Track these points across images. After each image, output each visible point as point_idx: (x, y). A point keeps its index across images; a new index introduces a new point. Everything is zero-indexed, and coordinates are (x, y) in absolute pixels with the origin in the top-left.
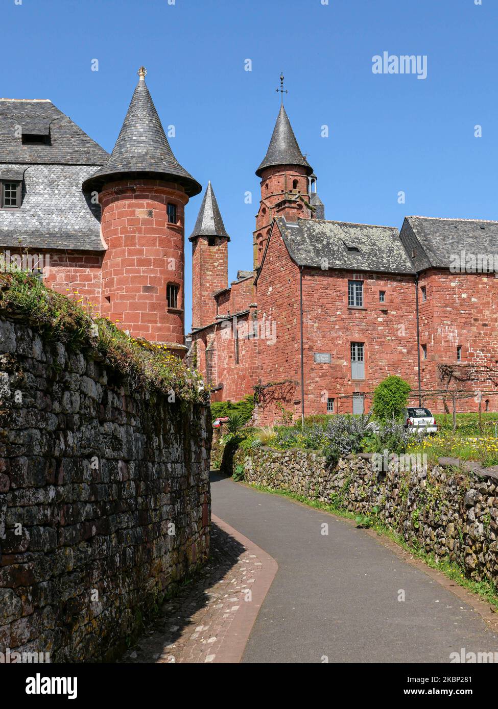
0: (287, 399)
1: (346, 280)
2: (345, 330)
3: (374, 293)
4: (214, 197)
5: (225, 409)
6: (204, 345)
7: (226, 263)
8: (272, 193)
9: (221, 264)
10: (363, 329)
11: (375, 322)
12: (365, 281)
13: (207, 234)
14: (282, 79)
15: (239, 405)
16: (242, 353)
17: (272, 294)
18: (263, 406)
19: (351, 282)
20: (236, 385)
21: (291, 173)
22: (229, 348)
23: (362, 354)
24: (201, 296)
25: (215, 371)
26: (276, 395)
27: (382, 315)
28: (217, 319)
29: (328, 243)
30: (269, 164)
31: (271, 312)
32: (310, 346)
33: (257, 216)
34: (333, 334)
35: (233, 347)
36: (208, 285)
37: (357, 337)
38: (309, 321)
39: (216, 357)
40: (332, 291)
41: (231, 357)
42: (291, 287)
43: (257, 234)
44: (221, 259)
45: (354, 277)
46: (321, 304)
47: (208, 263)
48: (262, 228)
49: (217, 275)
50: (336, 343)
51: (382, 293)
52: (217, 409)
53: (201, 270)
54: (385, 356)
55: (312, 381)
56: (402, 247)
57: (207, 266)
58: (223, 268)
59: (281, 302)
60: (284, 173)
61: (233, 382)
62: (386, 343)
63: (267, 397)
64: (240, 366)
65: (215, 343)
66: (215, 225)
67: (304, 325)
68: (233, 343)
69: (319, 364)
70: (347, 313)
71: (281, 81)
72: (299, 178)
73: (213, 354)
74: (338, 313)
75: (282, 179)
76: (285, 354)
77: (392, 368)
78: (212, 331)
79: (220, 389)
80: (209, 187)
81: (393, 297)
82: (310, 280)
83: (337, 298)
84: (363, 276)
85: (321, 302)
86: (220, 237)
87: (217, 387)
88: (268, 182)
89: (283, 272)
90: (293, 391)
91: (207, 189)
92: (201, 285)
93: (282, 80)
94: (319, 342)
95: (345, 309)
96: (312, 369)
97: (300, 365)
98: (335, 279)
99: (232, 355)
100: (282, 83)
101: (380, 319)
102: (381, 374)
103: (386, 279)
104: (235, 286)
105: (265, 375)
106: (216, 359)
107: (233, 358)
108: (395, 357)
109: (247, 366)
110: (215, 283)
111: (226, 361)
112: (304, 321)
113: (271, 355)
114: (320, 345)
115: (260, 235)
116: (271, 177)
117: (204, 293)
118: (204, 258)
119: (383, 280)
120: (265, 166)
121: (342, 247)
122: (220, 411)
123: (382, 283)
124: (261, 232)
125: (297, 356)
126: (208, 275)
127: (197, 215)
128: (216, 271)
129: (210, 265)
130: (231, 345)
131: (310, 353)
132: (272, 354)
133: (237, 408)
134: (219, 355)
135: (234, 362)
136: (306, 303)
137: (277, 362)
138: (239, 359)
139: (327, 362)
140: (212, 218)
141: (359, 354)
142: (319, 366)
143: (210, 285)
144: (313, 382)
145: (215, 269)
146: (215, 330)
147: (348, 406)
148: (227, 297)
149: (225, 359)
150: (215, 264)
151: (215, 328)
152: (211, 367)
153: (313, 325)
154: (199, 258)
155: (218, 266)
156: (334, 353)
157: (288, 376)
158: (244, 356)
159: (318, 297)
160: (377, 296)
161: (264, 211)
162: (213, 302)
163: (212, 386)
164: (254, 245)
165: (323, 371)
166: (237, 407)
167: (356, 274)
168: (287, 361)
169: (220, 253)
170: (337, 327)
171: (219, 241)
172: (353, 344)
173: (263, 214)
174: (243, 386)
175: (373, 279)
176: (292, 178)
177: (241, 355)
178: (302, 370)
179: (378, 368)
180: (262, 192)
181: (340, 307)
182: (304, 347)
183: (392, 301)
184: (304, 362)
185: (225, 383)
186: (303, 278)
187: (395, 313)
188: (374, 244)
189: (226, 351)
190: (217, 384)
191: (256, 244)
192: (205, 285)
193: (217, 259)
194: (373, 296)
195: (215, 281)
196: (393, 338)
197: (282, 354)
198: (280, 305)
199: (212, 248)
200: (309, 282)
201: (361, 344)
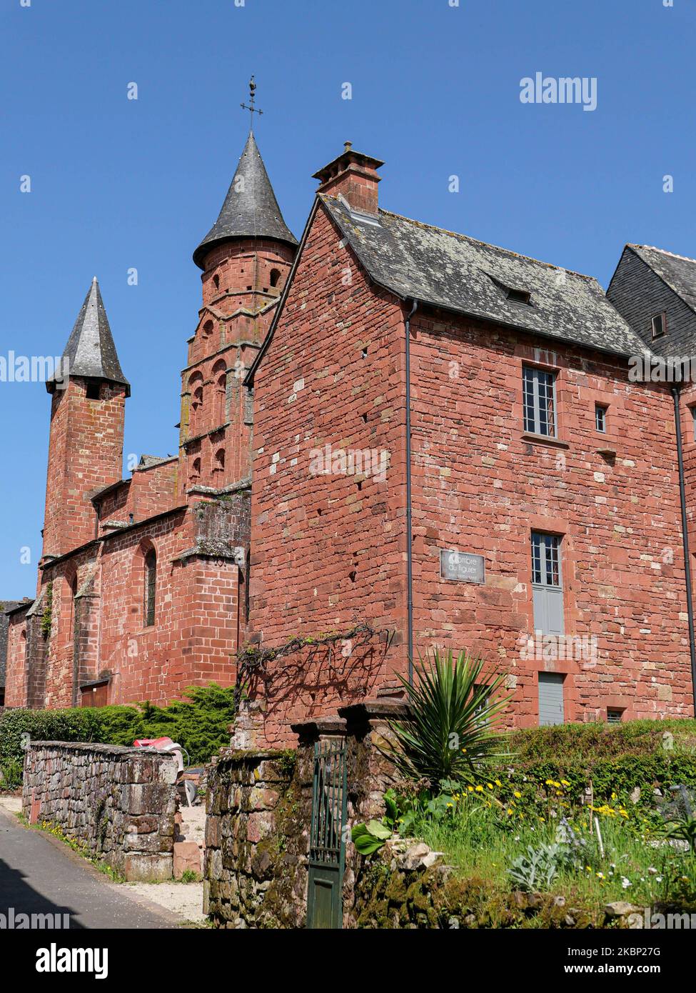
0: (351, 685)
1: (518, 360)
2: (516, 495)
3: (582, 405)
4: (103, 308)
5: (138, 720)
6: (70, 589)
7: (121, 435)
8: (227, 291)
9: (108, 436)
10: (560, 499)
11: (589, 483)
12: (563, 370)
13: (85, 374)
14: (252, 87)
15: (175, 711)
16: (163, 599)
17: (304, 398)
18: (263, 710)
19: (528, 369)
20: (146, 674)
21: (267, 254)
22: (130, 591)
23: (556, 564)
24: (66, 496)
25: (95, 642)
26: (311, 678)
27: (604, 466)
28: (105, 528)
29: (458, 275)
30: (224, 234)
31: (298, 448)
32: (429, 529)
33: (191, 341)
34: (489, 503)
35: (140, 587)
36: (80, 475)
37: (548, 519)
38: (428, 460)
39: (98, 612)
40: (484, 386)
41: (134, 610)
42: (371, 368)
43: (189, 374)
44: (110, 426)
45: (537, 356)
46: (458, 416)
47: (83, 432)
48: (204, 361)
49: (101, 458)
50: (496, 528)
51: (601, 408)
52: (117, 721)
53: (68, 444)
54: (613, 576)
55: (434, 633)
56: (618, 317)
57: (81, 437)
58: (113, 444)
59: (335, 415)
60: (253, 253)
61: (137, 668)
62: (612, 542)
63: (277, 684)
64: (157, 629)
65: (98, 581)
66: (103, 359)
67: (414, 468)
68: (141, 579)
69: (452, 583)
70: (522, 449)
71: (250, 91)
72: (283, 266)
73: (92, 604)
74: (500, 446)
75: (249, 266)
76: (345, 557)
77: (628, 611)
78: (93, 556)
79: (105, 683)
80: (94, 287)
81: (627, 422)
82: (429, 345)
83: (497, 405)
84: (558, 358)
85: (458, 409)
86: (112, 384)
87: (97, 680)
88: (218, 271)
89: (345, 331)
90: (376, 660)
91: (90, 291)
92: (67, 474)
93: (252, 89)
94: (452, 520)
95: (516, 437)
96: (436, 597)
97: (404, 583)
98: (492, 355)
99: (139, 606)
100: (252, 95)
101: (599, 477)
102: (606, 626)
103: (608, 373)
104: (140, 474)
105: (273, 621)
106: (97, 617)
107: (140, 613)
108: (635, 581)
109: (176, 627)
110: (95, 472)
111: (122, 621)
112: (416, 457)
113: (294, 564)
114: (456, 529)
115: (197, 375)
116: (227, 261)
117: (71, 492)
118: (76, 421)
119: (600, 375)
120: (216, 238)
121: (491, 288)
122: (125, 727)
123: (600, 382)
124: (199, 368)
125: (393, 558)
126: (82, 456)
127: (67, 340)
128: (97, 448)
129: (86, 437)
130: (138, 583)
131: (431, 550)
132: (301, 561)
133: (171, 720)
134: (105, 608)
135: (141, 623)
136: (420, 406)
137: (318, 582)
138: (157, 612)
139: (475, 579)
140: (96, 345)
141: (548, 564)
142: (451, 589)
143: (85, 476)
144: (437, 636)
145: (98, 445)
146: (100, 554)
147: (528, 710)
148: (120, 498)
149: (120, 615)
150: (97, 435)
151: (101, 548)
152: (87, 634)
153: (437, 471)
154: (66, 420)
155: (103, 440)
156: (492, 555)
157: (354, 620)
158: (168, 605)
159: (449, 395)
160: (591, 414)
161: (209, 327)
162: (90, 511)
163: (86, 677)
164: (183, 396)
165: (464, 606)
166: (171, 715)
167: (540, 350)
168: (352, 576)
169: (109, 415)
170: (498, 484)
171: (107, 390)
172: (537, 534)
173: (205, 335)
174: (164, 675)
175: (579, 368)
176: (270, 266)
177: (162, 604)
178: (409, 598)
179: (597, 608)
180: (204, 293)
181: (504, 431)
182: (416, 530)
183: (623, 432)
184: (414, 572)
185: (116, 669)
186: (411, 337)
187: (631, 464)
188: (558, 298)
189: (123, 599)
190: (97, 673)
191: (186, 394)
192: (74, 476)
193: (101, 425)
194: (581, 412)
195: (96, 468)
196: (630, 531)
197: (337, 557)
198: (331, 422)
199: (93, 403)
200: (427, 352)
201: (554, 538)
